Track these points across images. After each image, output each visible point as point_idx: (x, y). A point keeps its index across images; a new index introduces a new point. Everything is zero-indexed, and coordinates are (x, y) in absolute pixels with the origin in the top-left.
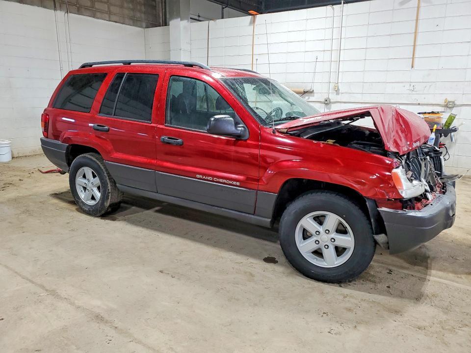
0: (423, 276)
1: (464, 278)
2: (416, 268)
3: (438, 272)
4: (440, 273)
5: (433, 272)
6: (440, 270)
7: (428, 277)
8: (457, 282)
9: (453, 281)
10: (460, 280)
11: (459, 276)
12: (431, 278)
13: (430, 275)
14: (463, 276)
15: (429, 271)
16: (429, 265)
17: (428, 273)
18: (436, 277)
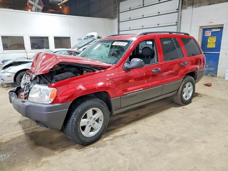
0: (25, 130)
1: (8, 138)
2: (30, 132)
3: (21, 135)
4: (19, 135)
5: (23, 134)
6: (20, 136)
7: (23, 130)
8: (10, 135)
9: (12, 134)
10: (10, 137)
11: (11, 138)
12: (21, 131)
13: (23, 131)
14: (9, 139)
15: (25, 133)
16: (26, 135)
17: (24, 132)
18: (20, 132)
